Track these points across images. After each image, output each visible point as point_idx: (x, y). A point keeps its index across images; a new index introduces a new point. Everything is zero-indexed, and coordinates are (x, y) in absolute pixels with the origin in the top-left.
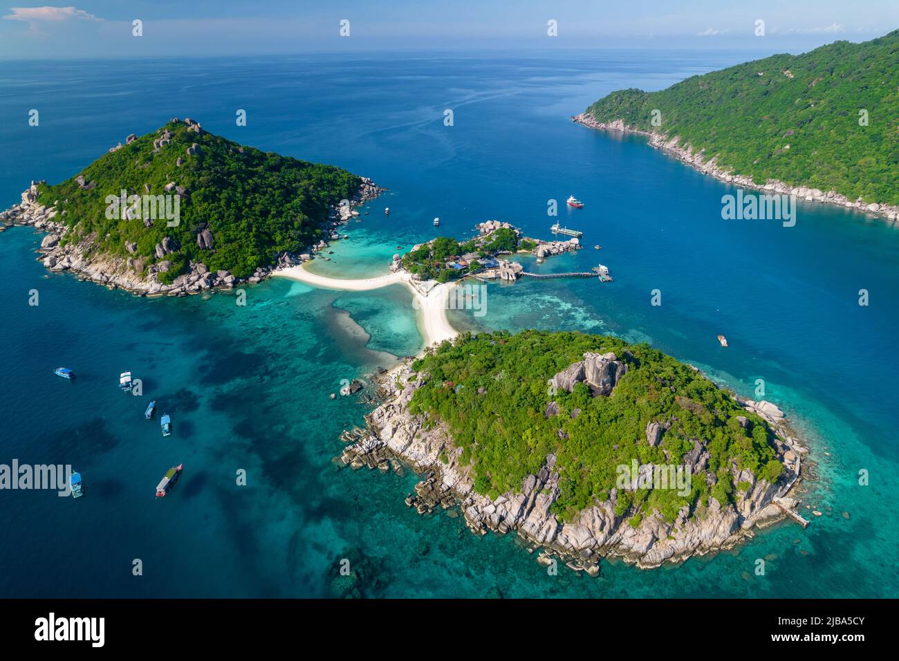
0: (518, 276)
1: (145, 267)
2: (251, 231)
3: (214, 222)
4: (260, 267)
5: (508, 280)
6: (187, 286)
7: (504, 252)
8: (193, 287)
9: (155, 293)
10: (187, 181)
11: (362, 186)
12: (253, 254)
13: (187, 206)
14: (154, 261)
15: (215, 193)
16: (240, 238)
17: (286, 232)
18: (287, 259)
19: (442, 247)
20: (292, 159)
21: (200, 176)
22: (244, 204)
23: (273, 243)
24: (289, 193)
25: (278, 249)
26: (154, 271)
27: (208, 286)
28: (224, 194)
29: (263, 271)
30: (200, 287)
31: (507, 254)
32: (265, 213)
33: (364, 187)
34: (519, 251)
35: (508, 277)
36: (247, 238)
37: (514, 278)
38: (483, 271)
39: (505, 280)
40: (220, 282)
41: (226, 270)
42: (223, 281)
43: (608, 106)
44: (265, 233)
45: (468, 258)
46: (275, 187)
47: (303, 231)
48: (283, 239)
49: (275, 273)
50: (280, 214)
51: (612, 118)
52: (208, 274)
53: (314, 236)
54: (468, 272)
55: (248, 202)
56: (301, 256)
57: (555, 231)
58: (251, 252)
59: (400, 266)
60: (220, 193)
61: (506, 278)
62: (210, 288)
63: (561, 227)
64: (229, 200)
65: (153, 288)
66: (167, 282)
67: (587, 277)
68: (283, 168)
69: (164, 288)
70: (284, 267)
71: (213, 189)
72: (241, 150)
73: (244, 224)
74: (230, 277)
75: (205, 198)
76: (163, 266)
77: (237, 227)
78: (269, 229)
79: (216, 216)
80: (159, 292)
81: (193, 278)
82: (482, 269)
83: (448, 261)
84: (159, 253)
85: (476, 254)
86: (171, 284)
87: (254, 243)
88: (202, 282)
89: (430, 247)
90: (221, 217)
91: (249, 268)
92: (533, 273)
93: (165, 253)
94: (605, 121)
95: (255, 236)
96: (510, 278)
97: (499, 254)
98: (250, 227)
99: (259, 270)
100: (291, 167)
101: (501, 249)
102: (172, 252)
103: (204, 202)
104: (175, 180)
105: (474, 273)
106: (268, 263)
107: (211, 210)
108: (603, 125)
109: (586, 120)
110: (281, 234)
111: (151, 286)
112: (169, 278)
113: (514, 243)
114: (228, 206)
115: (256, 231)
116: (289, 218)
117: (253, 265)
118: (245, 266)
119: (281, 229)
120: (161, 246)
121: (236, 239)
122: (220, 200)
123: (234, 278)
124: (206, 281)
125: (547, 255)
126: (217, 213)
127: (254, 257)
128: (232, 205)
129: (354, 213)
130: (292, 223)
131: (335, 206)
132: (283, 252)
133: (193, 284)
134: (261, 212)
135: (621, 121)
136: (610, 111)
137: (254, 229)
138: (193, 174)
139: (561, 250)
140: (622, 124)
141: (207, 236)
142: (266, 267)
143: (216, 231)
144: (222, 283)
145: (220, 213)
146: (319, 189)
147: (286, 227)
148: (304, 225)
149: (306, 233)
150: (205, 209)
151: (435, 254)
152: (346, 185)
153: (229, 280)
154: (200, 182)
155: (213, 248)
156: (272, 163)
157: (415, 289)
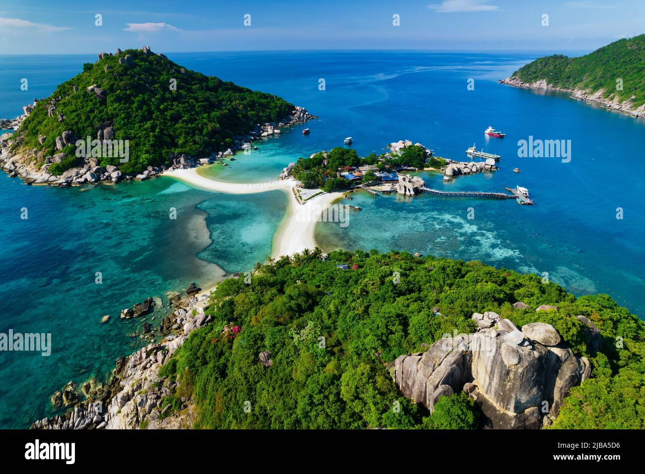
0: (417, 191)
1: (44, 157)
2: (153, 131)
3: (118, 122)
4: (152, 166)
5: (405, 194)
6: (75, 178)
7: (409, 168)
8: (79, 180)
9: (41, 183)
10: (106, 84)
11: (293, 112)
12: (147, 152)
13: (101, 105)
14: (53, 153)
15: (130, 95)
16: (140, 137)
17: (192, 137)
18: (182, 160)
19: (337, 156)
20: (232, 84)
21: (121, 80)
22: (158, 109)
23: (176, 145)
24: (211, 106)
25: (177, 151)
26: (50, 162)
27: (93, 180)
28: (140, 97)
29: (154, 170)
30: (86, 180)
31: (411, 170)
32: (176, 118)
33: (295, 113)
34: (425, 169)
35: (405, 191)
36: (146, 137)
37: (412, 193)
38: (378, 184)
39: (401, 194)
40: (107, 177)
41: (115, 165)
42: (110, 176)
43: (533, 69)
44: (169, 136)
45: (365, 170)
46: (200, 100)
47: (211, 138)
48: (186, 142)
49: (168, 173)
50: (192, 121)
51: (536, 79)
52: (97, 167)
53: (222, 143)
54: (361, 183)
55: (162, 107)
56: (201, 160)
57: (470, 154)
58: (145, 151)
59: (289, 174)
60: (135, 97)
61: (403, 192)
62: (95, 182)
63: (476, 150)
64: (143, 102)
65: (42, 178)
66: (57, 172)
67: (503, 198)
68: (220, 90)
69: (53, 178)
70: (177, 168)
71: (128, 92)
72: (183, 71)
73: (148, 124)
74: (116, 172)
75: (118, 99)
76: (57, 159)
77: (140, 127)
78: (174, 132)
79: (123, 116)
80: (47, 181)
81: (83, 171)
82: (378, 181)
83: (341, 171)
84: (59, 146)
85: (374, 167)
86: (60, 175)
87: (152, 143)
88: (88, 176)
89: (325, 155)
90: (129, 116)
91: (139, 166)
92: (436, 189)
93: (63, 145)
94: (530, 81)
95: (154, 136)
96: (408, 193)
97: (403, 170)
98: (153, 128)
99: (150, 168)
100: (228, 89)
101: (405, 165)
102: (69, 145)
103: (116, 103)
104: (97, 83)
105: (368, 185)
106: (162, 163)
107: (119, 110)
108: (527, 85)
109: (512, 81)
110: (185, 138)
111: (40, 176)
112: (59, 170)
113: (421, 160)
114: (140, 107)
115: (159, 132)
116: (200, 125)
117: (144, 163)
118: (136, 163)
119: (188, 133)
120: (61, 139)
121: (135, 137)
122: (133, 102)
123: (120, 174)
124: (92, 175)
125: (457, 173)
126: (124, 113)
127: (147, 155)
128: (145, 108)
129: (276, 131)
130: (201, 131)
131: (261, 125)
132: (180, 154)
133: (81, 177)
134: (172, 116)
135: (544, 80)
136: (535, 73)
137: (157, 130)
138: (116, 79)
139: (474, 169)
140: (546, 83)
141: (108, 132)
142: (159, 166)
143: (118, 129)
144: (109, 178)
145: (128, 113)
146: (249, 109)
147: (191, 133)
148: (214, 132)
149: (213, 140)
150: (115, 109)
151: (328, 163)
152: (277, 109)
153: (114, 175)
154: (118, 85)
156: (211, 84)
157: (295, 196)
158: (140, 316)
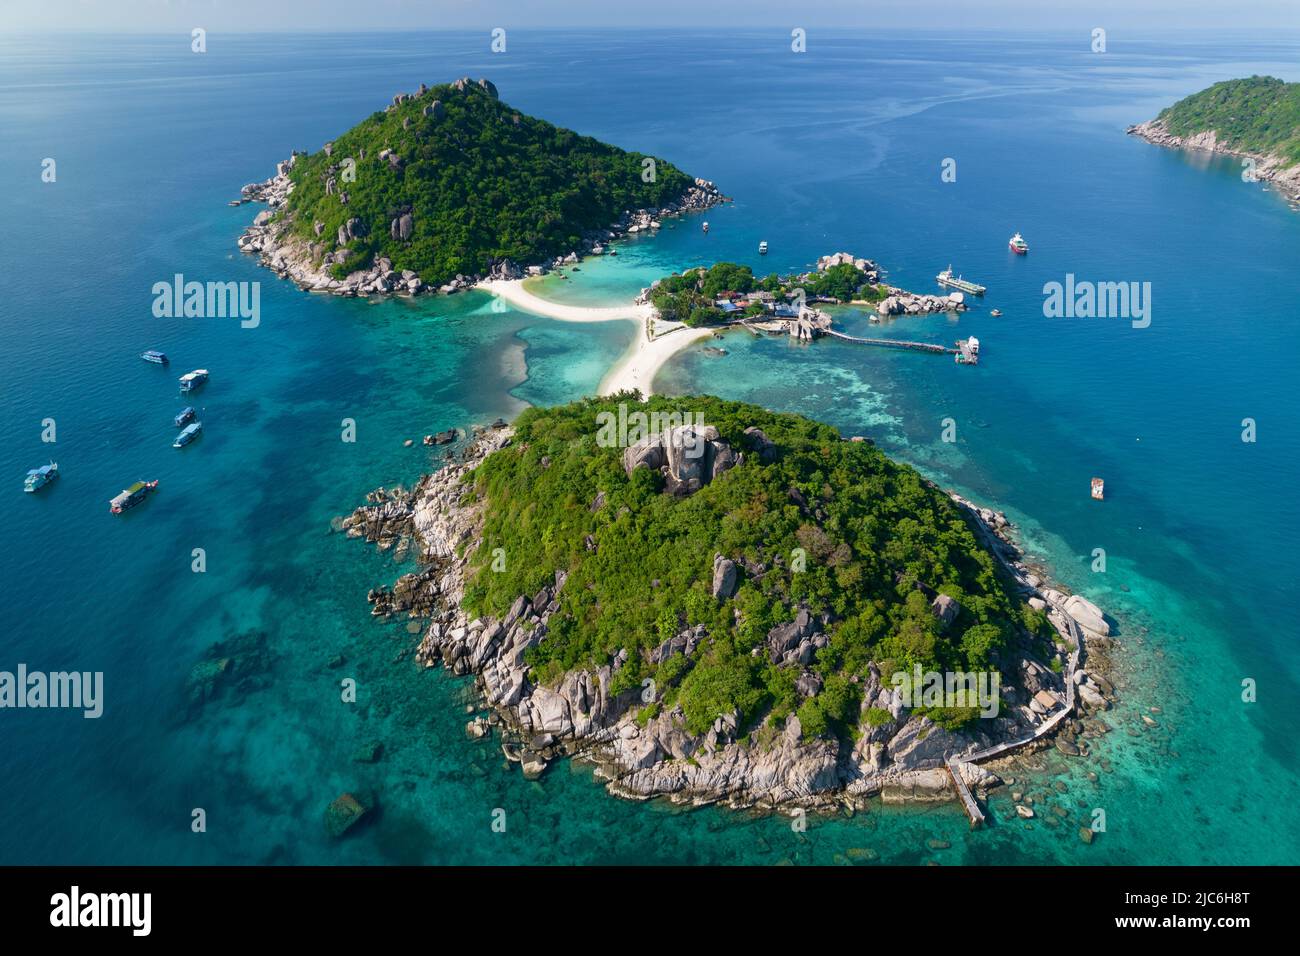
0: (817, 335)
1: (323, 254)
2: (466, 223)
3: (420, 207)
4: (463, 274)
5: (799, 337)
6: (361, 285)
7: (828, 299)
8: (367, 288)
9: (320, 289)
10: (404, 151)
11: (690, 190)
12: (457, 254)
13: (396, 181)
14: (334, 248)
15: (437, 167)
16: (448, 232)
17: (520, 233)
18: (504, 268)
19: (719, 276)
20: (593, 140)
21: (426, 143)
22: (475, 188)
23: (496, 245)
24: (553, 182)
25: (498, 253)
26: (331, 261)
27: (385, 289)
28: (450, 171)
29: (464, 280)
30: (376, 289)
31: (830, 302)
32: (499, 203)
33: (693, 192)
34: (854, 302)
35: (800, 332)
36: (457, 232)
37: (809, 336)
38: (768, 321)
39: (793, 337)
40: (403, 286)
41: (414, 271)
42: (406, 285)
43: (1197, 108)
44: (489, 230)
45: (754, 297)
46: (539, 171)
47: (547, 236)
48: (512, 240)
49: (483, 285)
50: (522, 207)
51: (1197, 128)
52: (390, 272)
53: (564, 244)
54: (742, 318)
55: (480, 185)
56: (530, 268)
57: (942, 281)
58: (455, 252)
59: (648, 298)
60: (444, 169)
61: (796, 334)
62: (387, 292)
63: (954, 276)
64: (455, 178)
65: (320, 283)
66: (339, 276)
67: (938, 352)
68: (572, 151)
69: (334, 284)
70: (497, 279)
71: (435, 162)
72: (516, 119)
73: (460, 213)
74: (415, 280)
75: (421, 173)
76: (340, 256)
77: (449, 215)
78: (496, 225)
79: (426, 198)
80: (327, 288)
81: (372, 276)
82: (769, 316)
83: (722, 298)
84: (342, 239)
85: (770, 295)
86: (343, 280)
87: (464, 240)
88: (378, 283)
89: (701, 273)
90: (433, 200)
91: (446, 273)
92: (850, 334)
93: (348, 238)
94: (1183, 132)
95: (468, 231)
96: (802, 336)
97: (816, 301)
98: (466, 219)
99: (460, 277)
100: (584, 150)
101: (823, 293)
102: (355, 238)
103: (418, 178)
104: (393, 146)
105: (753, 321)
106: (476, 269)
107: (422, 190)
108: (1178, 140)
109: (1151, 131)
110: (512, 233)
111: (319, 280)
112: (342, 273)
113: (850, 288)
114: (449, 186)
115: (474, 225)
116: (533, 215)
117: (452, 270)
118: (442, 269)
119: (515, 228)
120: (345, 230)
121: (441, 232)
122: (441, 178)
123: (420, 283)
124: (384, 283)
125: (897, 312)
126: (428, 194)
127: (456, 259)
128: (456, 186)
129: (653, 224)
130: (534, 223)
131: (631, 212)
132: (502, 258)
133: (369, 284)
134: (493, 200)
135: (1213, 132)
136: (1198, 115)
137: (472, 222)
138: (418, 141)
139: (926, 308)
140: (1213, 139)
141: (406, 223)
142: (471, 275)
143: (419, 218)
144: (405, 287)
145: (433, 194)
146: (615, 185)
147: (521, 226)
148: (554, 226)
149: (551, 238)
150: (416, 188)
151: (704, 285)
152: (663, 185)
153: (412, 284)
154: (421, 151)
155: (409, 240)
156: (559, 142)
157: (646, 329)
158: (443, 443)
